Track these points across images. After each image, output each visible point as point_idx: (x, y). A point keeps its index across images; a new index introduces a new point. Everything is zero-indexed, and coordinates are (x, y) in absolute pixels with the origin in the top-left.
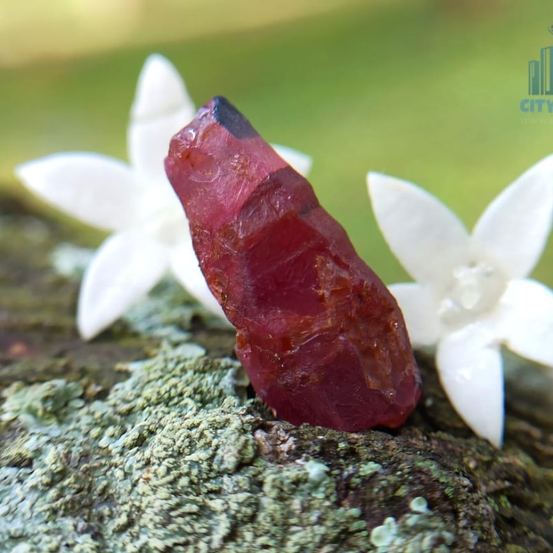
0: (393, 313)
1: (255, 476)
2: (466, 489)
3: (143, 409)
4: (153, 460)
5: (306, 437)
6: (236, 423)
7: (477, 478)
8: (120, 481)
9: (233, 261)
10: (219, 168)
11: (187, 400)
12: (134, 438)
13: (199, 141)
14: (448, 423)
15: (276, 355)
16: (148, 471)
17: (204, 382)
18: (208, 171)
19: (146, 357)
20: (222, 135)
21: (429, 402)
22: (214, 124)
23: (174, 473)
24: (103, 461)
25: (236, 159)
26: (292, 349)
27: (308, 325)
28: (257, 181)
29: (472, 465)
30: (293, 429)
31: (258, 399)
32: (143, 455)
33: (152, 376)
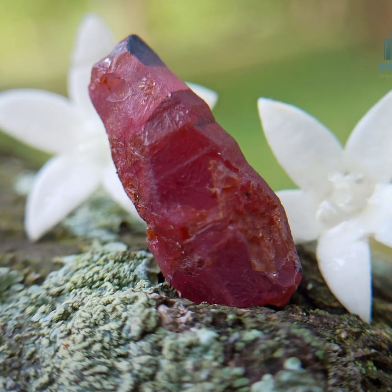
0: (277, 209)
1: (156, 342)
2: (336, 354)
3: (70, 291)
4: (74, 330)
5: (201, 311)
6: (142, 299)
7: (347, 345)
8: (46, 348)
9: (141, 165)
10: (130, 89)
11: (107, 284)
12: (60, 313)
13: (113, 68)
14: (326, 303)
15: (178, 243)
16: (69, 339)
17: (122, 269)
18: (122, 93)
19: (79, 252)
20: (133, 62)
21: (310, 286)
22: (126, 53)
23: (90, 340)
24: (33, 332)
25: (144, 81)
26: (189, 237)
27: (203, 217)
28: (160, 99)
29: (343, 335)
30: (191, 305)
31: (166, 283)
32: (66, 327)
33: (80, 265)
